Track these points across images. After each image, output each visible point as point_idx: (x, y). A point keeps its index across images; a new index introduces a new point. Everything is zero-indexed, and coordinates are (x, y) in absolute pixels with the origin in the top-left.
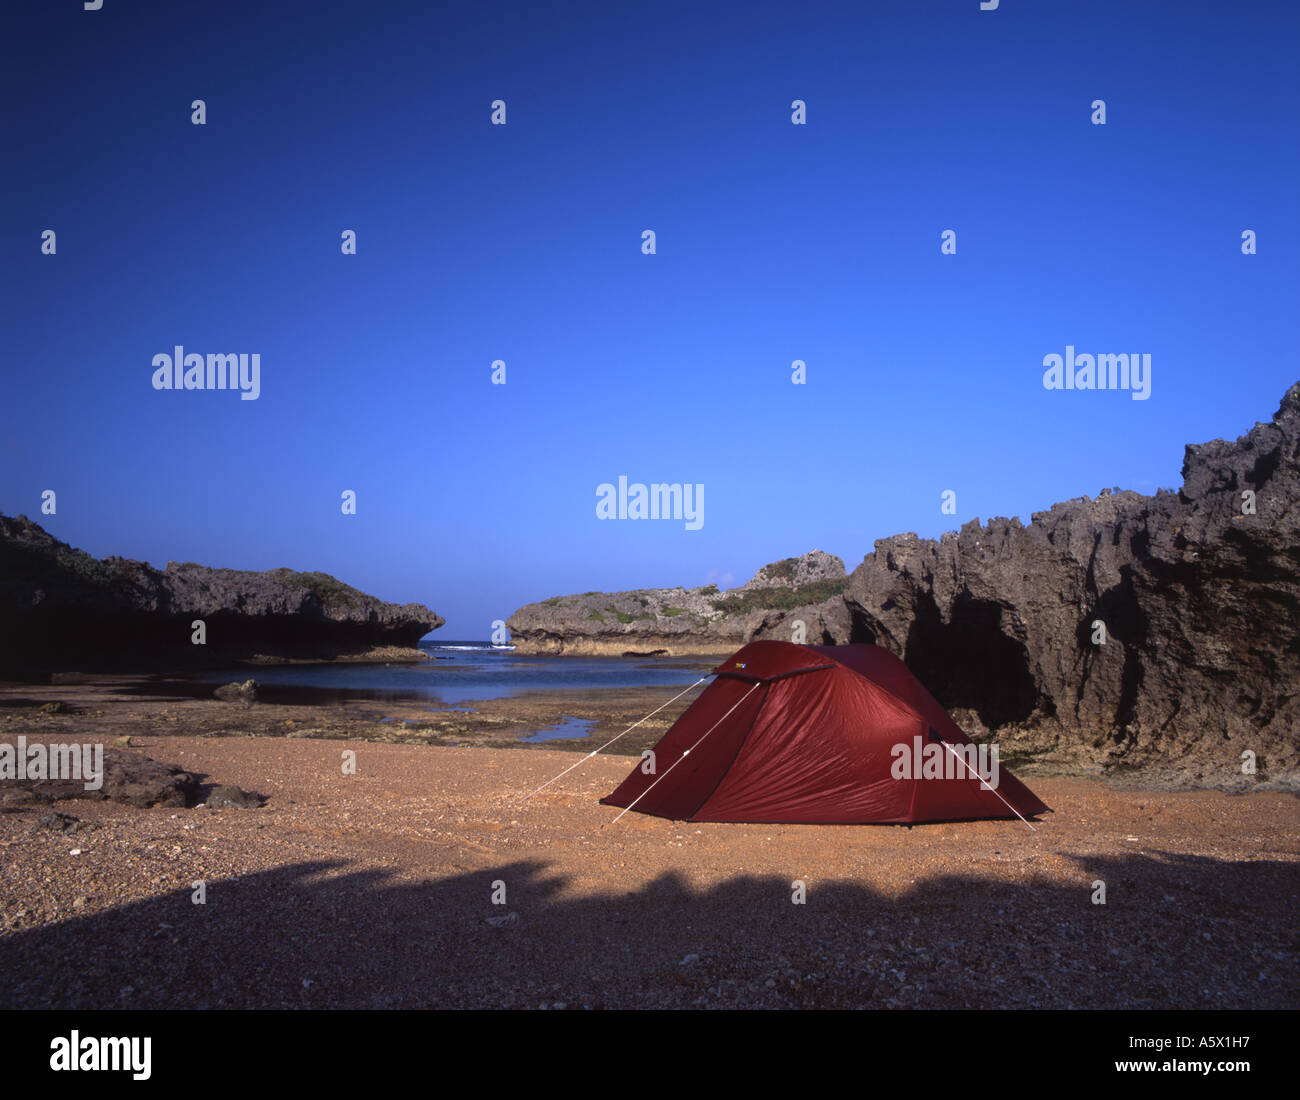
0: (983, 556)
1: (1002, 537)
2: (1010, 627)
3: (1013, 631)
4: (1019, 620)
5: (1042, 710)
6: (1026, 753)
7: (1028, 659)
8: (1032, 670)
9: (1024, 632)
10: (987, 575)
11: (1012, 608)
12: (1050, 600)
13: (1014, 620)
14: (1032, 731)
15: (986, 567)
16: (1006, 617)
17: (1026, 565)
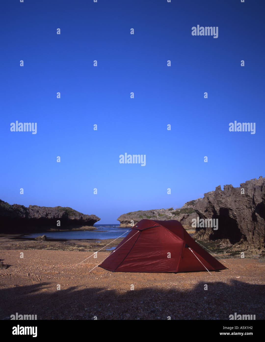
0: (222, 196)
1: (227, 190)
2: (232, 215)
3: (233, 217)
4: (234, 213)
5: (243, 239)
6: (239, 251)
7: (238, 224)
8: (239, 227)
9: (236, 217)
10: (223, 201)
11: (231, 210)
12: (243, 207)
13: (232, 213)
14: (241, 245)
15: (223, 198)
16: (230, 213)
17: (235, 198)
